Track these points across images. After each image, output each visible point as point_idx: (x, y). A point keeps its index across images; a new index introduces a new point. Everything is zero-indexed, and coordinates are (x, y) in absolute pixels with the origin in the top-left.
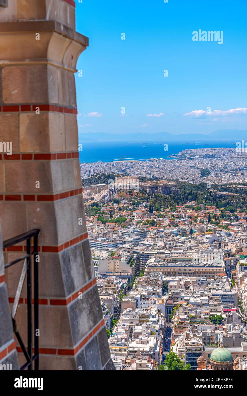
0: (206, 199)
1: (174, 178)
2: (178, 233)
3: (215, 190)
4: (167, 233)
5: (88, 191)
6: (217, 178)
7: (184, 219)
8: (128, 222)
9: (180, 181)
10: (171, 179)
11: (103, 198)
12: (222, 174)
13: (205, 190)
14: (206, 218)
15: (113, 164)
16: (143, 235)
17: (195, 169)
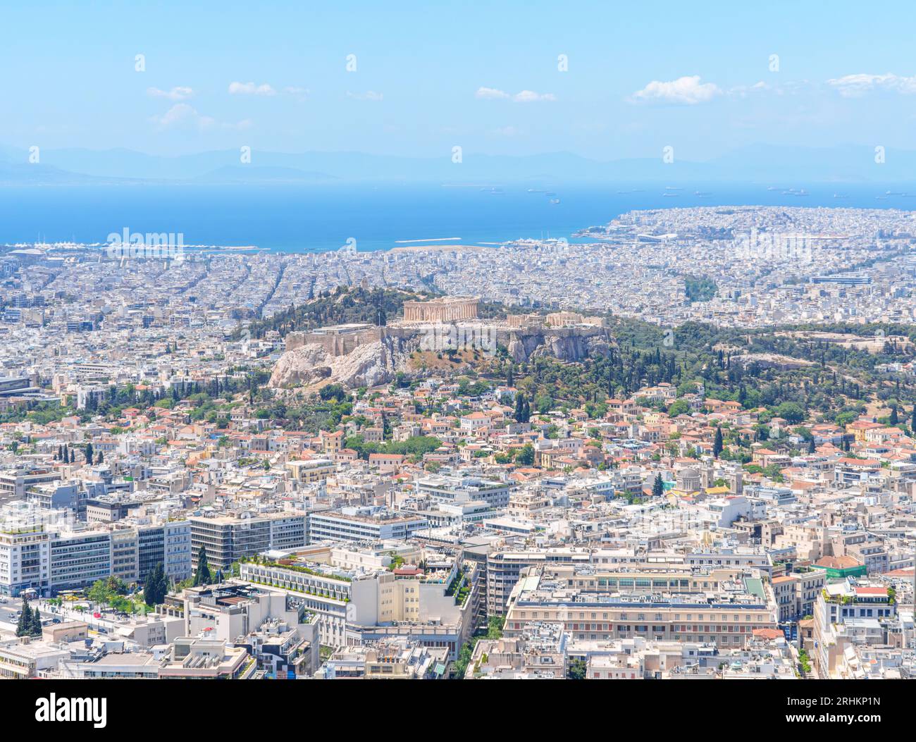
0: (707, 376)
1: (594, 306)
2: (616, 492)
3: (734, 348)
4: (576, 489)
5: (312, 346)
6: (741, 309)
7: (632, 442)
8: (444, 452)
9: (617, 317)
10: (588, 307)
11: (360, 372)
12: (755, 293)
13: (702, 345)
14: (705, 440)
15: (392, 258)
16: (496, 497)
17: (664, 276)
